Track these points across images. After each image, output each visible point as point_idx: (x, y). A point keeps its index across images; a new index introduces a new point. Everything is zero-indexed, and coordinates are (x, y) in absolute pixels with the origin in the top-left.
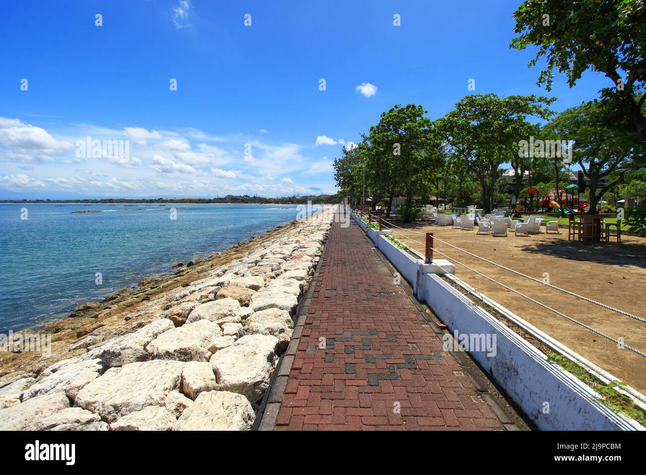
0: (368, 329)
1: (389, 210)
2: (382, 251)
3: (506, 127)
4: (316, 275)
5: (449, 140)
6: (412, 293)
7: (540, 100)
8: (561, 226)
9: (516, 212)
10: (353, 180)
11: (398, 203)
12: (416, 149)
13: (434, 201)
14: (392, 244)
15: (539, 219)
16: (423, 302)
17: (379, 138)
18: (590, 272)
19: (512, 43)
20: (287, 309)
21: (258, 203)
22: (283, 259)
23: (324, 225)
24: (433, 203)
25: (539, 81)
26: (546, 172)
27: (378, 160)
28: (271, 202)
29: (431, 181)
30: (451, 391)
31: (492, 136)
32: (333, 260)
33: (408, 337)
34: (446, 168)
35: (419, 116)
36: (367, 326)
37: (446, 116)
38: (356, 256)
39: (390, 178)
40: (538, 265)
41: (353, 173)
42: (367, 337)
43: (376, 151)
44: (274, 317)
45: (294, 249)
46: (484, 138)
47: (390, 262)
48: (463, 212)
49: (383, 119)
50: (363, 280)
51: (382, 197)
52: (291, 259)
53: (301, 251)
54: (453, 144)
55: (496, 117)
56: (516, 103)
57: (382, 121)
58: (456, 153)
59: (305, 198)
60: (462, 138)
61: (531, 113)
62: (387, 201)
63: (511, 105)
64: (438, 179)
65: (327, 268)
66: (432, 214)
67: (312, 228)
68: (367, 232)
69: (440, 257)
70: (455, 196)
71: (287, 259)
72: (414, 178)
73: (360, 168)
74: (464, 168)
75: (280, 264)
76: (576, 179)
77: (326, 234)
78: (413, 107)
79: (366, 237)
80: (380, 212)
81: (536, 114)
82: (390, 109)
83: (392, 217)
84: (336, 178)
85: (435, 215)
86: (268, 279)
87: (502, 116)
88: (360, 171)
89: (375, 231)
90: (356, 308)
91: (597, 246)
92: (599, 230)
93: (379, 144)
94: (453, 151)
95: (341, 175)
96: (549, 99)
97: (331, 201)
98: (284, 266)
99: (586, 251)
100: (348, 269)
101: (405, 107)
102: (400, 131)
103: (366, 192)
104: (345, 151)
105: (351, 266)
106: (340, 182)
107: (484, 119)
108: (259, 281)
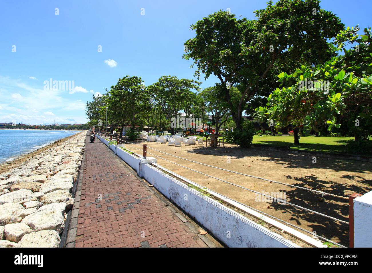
0: (117, 192)
1: (121, 134)
2: (119, 156)
3: (181, 93)
4: (82, 171)
5: (154, 97)
6: (137, 174)
7: (196, 82)
8: (204, 141)
9: (186, 134)
10: (99, 115)
11: (127, 130)
12: (137, 100)
13: (146, 129)
14: (125, 151)
15: (195, 138)
16: (143, 177)
17: (116, 93)
18: (211, 159)
19: (183, 56)
20: (67, 190)
21: (23, 128)
22: (57, 164)
23: (80, 143)
24: (146, 130)
25: (194, 75)
26: (200, 115)
27: (116, 105)
28: (35, 128)
29: (145, 118)
30: (155, 207)
31: (175, 97)
32: (90, 163)
33: (136, 192)
34: (153, 111)
35: (140, 83)
36: (116, 191)
37: (153, 84)
38: (104, 159)
39: (122, 116)
40: (193, 158)
41: (99, 112)
42: (116, 195)
43: (114, 100)
44: (60, 194)
45: (63, 158)
46: (171, 97)
47: (124, 161)
48: (162, 135)
49: (119, 82)
50: (110, 171)
51: (117, 126)
52: (63, 163)
53: (68, 159)
54: (157, 99)
55: (177, 88)
56: (186, 82)
57: (118, 83)
58: (158, 104)
59: (63, 125)
60: (161, 96)
61: (192, 88)
62: (119, 128)
63: (183, 83)
64: (148, 117)
65: (88, 167)
66: (145, 136)
67: (72, 145)
68: (109, 146)
69: (150, 156)
70: (158, 126)
71: (60, 164)
72: (136, 116)
73: (104, 109)
74: (162, 112)
75: (55, 167)
76: (212, 119)
77: (83, 148)
78: (136, 78)
79: (109, 149)
80: (116, 135)
81: (194, 88)
82: (123, 77)
83: (123, 138)
84: (88, 114)
85: (147, 136)
86: (49, 176)
87: (180, 88)
88: (104, 111)
89: (115, 145)
90: (109, 184)
91: (216, 149)
92: (217, 142)
93: (116, 96)
94: (157, 103)
95: (91, 112)
96: (199, 82)
97: (82, 128)
98: (58, 168)
99: (211, 151)
100: (101, 166)
101: (132, 77)
102: (129, 90)
103: (107, 123)
104: (94, 98)
105: (102, 165)
106: (90, 116)
107: (172, 88)
108: (43, 177)
